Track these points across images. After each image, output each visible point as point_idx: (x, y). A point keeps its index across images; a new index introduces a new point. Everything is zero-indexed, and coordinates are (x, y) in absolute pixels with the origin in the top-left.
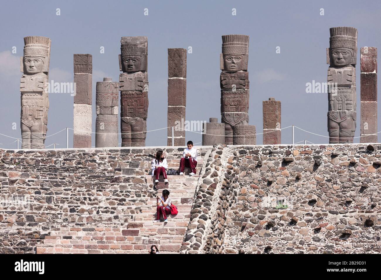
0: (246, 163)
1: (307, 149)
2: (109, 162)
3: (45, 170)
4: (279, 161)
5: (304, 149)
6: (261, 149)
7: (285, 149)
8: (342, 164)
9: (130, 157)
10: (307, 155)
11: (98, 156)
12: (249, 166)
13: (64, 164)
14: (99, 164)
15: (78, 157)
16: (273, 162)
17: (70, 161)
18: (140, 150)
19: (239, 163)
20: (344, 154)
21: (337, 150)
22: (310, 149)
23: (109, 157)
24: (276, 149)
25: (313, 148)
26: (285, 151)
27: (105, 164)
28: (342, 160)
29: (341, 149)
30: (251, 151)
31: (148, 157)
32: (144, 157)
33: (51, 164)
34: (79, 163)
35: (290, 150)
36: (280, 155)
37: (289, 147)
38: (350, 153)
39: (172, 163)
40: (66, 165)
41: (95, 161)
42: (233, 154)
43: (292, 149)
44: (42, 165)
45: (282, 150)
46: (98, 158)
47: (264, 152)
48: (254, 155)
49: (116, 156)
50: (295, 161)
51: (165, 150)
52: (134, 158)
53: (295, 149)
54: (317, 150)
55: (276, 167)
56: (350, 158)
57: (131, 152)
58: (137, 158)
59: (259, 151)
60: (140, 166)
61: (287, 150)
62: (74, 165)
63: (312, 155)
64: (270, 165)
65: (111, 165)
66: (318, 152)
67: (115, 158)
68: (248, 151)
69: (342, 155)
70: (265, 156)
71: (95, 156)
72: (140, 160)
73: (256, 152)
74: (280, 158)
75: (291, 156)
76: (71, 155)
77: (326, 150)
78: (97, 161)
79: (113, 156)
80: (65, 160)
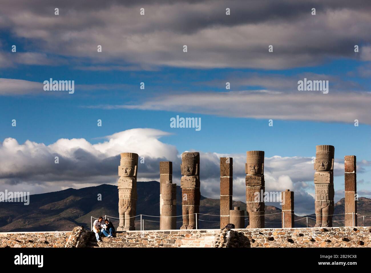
0: (243, 241)
1: (282, 231)
2: (156, 240)
3: (115, 245)
4: (264, 239)
5: (280, 231)
6: (253, 231)
7: (268, 231)
8: (304, 241)
9: (170, 237)
10: (282, 235)
11: (150, 236)
12: (245, 242)
13: (128, 241)
14: (150, 241)
15: (137, 237)
16: (260, 240)
17: (132, 239)
18: (176, 232)
19: (238, 241)
20: (306, 235)
21: (302, 232)
22: (284, 232)
23: (157, 237)
24: (262, 231)
25: (286, 231)
26: (268, 233)
27: (153, 241)
28: (305, 239)
29: (304, 232)
30: (246, 232)
31: (181, 237)
32: (178, 237)
33: (120, 242)
34: (138, 241)
35: (271, 232)
36: (265, 235)
37: (271, 230)
38: (310, 234)
39: (196, 241)
40: (129, 242)
41: (147, 239)
42: (234, 235)
43: (273, 231)
44: (114, 242)
45: (266, 232)
46: (150, 237)
47: (255, 233)
48: (249, 235)
49: (161, 236)
50: (275, 239)
51: (192, 232)
52: (172, 237)
53: (274, 231)
54: (288, 232)
55: (262, 243)
56: (309, 237)
57: (170, 233)
58: (174, 237)
59: (251, 232)
60: (175, 243)
61: (269, 232)
62: (134, 242)
63: (285, 235)
64: (259, 242)
65: (157, 242)
66: (289, 233)
67: (160, 237)
68: (244, 233)
69: (304, 235)
70: (255, 236)
71: (148, 236)
72: (176, 238)
73: (250, 233)
74: (265, 237)
75: (272, 236)
76: (132, 235)
77: (295, 232)
78: (149, 240)
79: (159, 236)
80: (128, 238)
